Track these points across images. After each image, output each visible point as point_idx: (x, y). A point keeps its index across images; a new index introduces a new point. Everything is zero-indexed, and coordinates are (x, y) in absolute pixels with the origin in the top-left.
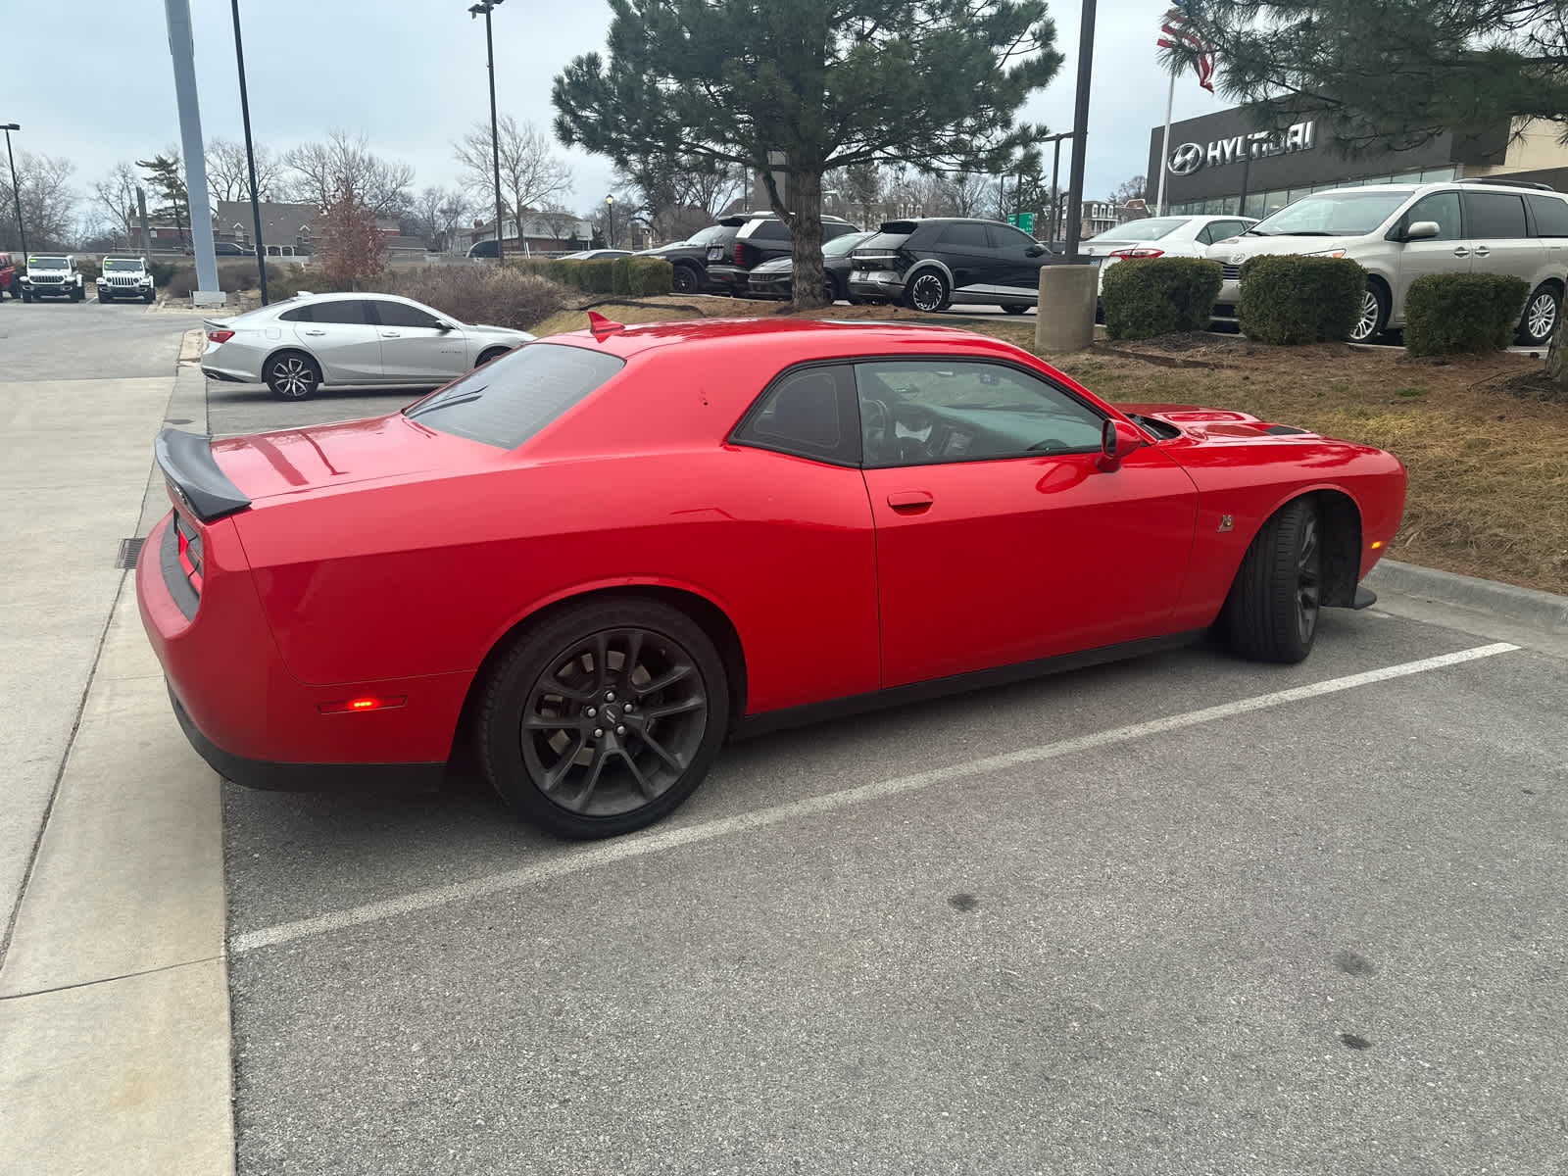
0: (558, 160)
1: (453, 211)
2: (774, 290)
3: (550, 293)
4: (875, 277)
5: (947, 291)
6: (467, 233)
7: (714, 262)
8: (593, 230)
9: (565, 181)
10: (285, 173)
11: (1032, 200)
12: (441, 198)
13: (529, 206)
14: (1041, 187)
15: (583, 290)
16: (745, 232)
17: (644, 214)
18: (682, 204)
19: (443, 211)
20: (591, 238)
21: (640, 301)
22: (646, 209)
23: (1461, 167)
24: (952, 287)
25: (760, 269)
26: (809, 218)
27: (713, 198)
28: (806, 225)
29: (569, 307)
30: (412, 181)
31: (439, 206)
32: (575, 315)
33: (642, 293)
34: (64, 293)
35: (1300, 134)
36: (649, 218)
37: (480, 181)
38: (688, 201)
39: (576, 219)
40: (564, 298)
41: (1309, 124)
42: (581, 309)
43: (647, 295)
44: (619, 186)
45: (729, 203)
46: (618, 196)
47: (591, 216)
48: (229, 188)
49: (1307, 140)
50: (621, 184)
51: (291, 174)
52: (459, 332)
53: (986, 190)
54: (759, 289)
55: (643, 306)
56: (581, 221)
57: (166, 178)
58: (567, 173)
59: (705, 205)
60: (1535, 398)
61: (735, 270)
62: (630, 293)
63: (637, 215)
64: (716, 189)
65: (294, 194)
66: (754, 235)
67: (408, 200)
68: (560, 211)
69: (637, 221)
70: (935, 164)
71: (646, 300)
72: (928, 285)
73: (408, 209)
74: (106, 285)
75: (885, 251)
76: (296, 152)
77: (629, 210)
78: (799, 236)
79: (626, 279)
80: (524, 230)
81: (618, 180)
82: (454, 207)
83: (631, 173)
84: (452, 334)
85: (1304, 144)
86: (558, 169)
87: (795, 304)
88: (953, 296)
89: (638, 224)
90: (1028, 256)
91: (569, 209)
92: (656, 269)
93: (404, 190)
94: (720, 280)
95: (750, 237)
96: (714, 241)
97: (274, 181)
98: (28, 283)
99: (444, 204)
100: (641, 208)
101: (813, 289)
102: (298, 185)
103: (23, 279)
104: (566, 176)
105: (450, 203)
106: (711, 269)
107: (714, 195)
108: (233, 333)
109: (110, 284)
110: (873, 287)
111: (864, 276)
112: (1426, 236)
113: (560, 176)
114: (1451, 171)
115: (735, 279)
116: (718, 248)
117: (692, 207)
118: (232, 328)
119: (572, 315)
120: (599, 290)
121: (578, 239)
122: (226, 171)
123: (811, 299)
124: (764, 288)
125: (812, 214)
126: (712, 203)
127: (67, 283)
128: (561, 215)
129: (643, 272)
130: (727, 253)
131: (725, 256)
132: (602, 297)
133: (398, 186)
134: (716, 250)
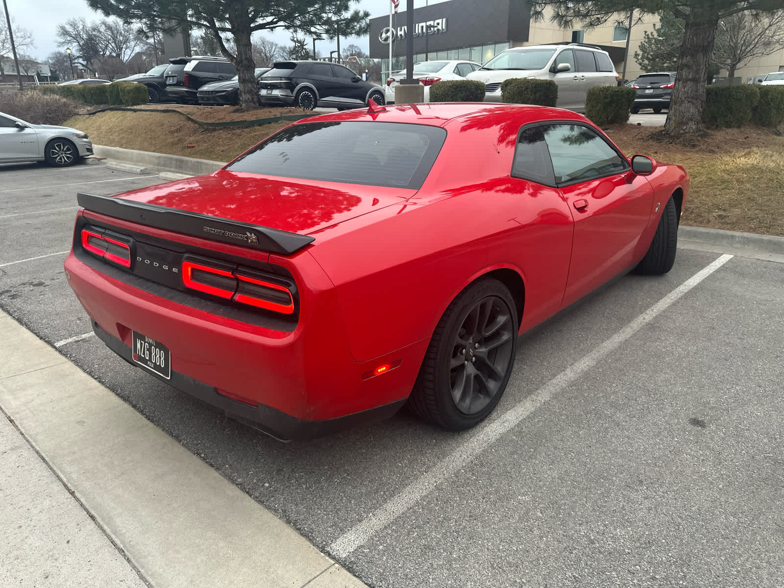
0: (21, 27)
2: (216, 100)
3: (65, 104)
4: (276, 92)
5: (316, 100)
7: (170, 85)
8: (50, 70)
9: (28, 40)
11: (302, 55)
13: (5, 56)
14: (305, 49)
15: (87, 102)
16: (189, 67)
17: (81, 60)
18: (104, 54)
20: (49, 74)
21: (132, 108)
22: (81, 57)
23: (511, 42)
24: (318, 98)
25: (205, 88)
26: (246, 59)
27: (123, 52)
28: (245, 62)
29: (81, 113)
32: (87, 118)
33: (130, 104)
35: (440, 24)
36: (84, 63)
38: (108, 53)
39: (37, 63)
40: (76, 107)
41: (444, 20)
42: (90, 114)
43: (133, 105)
44: (62, 44)
45: (133, 55)
46: (63, 50)
47: (45, 62)
49: (444, 27)
50: (63, 43)
52: (31, 129)
53: (277, 50)
54: (205, 99)
55: (135, 111)
56: (41, 64)
58: (29, 35)
59: (119, 55)
60: (666, 143)
61: (185, 89)
62: (122, 103)
63: (76, 61)
64: (124, 46)
66: (195, 69)
68: (27, 58)
69: (76, 65)
70: (313, 29)
71: (135, 107)
72: (306, 96)
75: (281, 78)
77: (70, 57)
78: (242, 69)
79: (118, 95)
80: (4, 71)
81: (62, 40)
83: (70, 36)
84: (27, 131)
85: (443, 30)
86: (22, 33)
87: (243, 107)
88: (319, 103)
89: (77, 66)
90: (353, 82)
91: (33, 57)
92: (137, 90)
94: (176, 96)
95: (192, 70)
96: (170, 73)
100: (79, 57)
101: (253, 99)
104: (29, 37)
106: (168, 89)
107: (124, 49)
110: (276, 98)
111: (269, 92)
112: (565, 70)
113: (24, 37)
114: (507, 44)
115: (186, 94)
116: (172, 76)
117: (110, 56)
119: (84, 118)
120: (99, 103)
121: (42, 75)
123: (252, 105)
124: (208, 99)
125: (248, 56)
126: (123, 53)
128: (28, 61)
129: (129, 92)
130: (179, 80)
131: (177, 82)
132: (102, 107)
134: (171, 78)
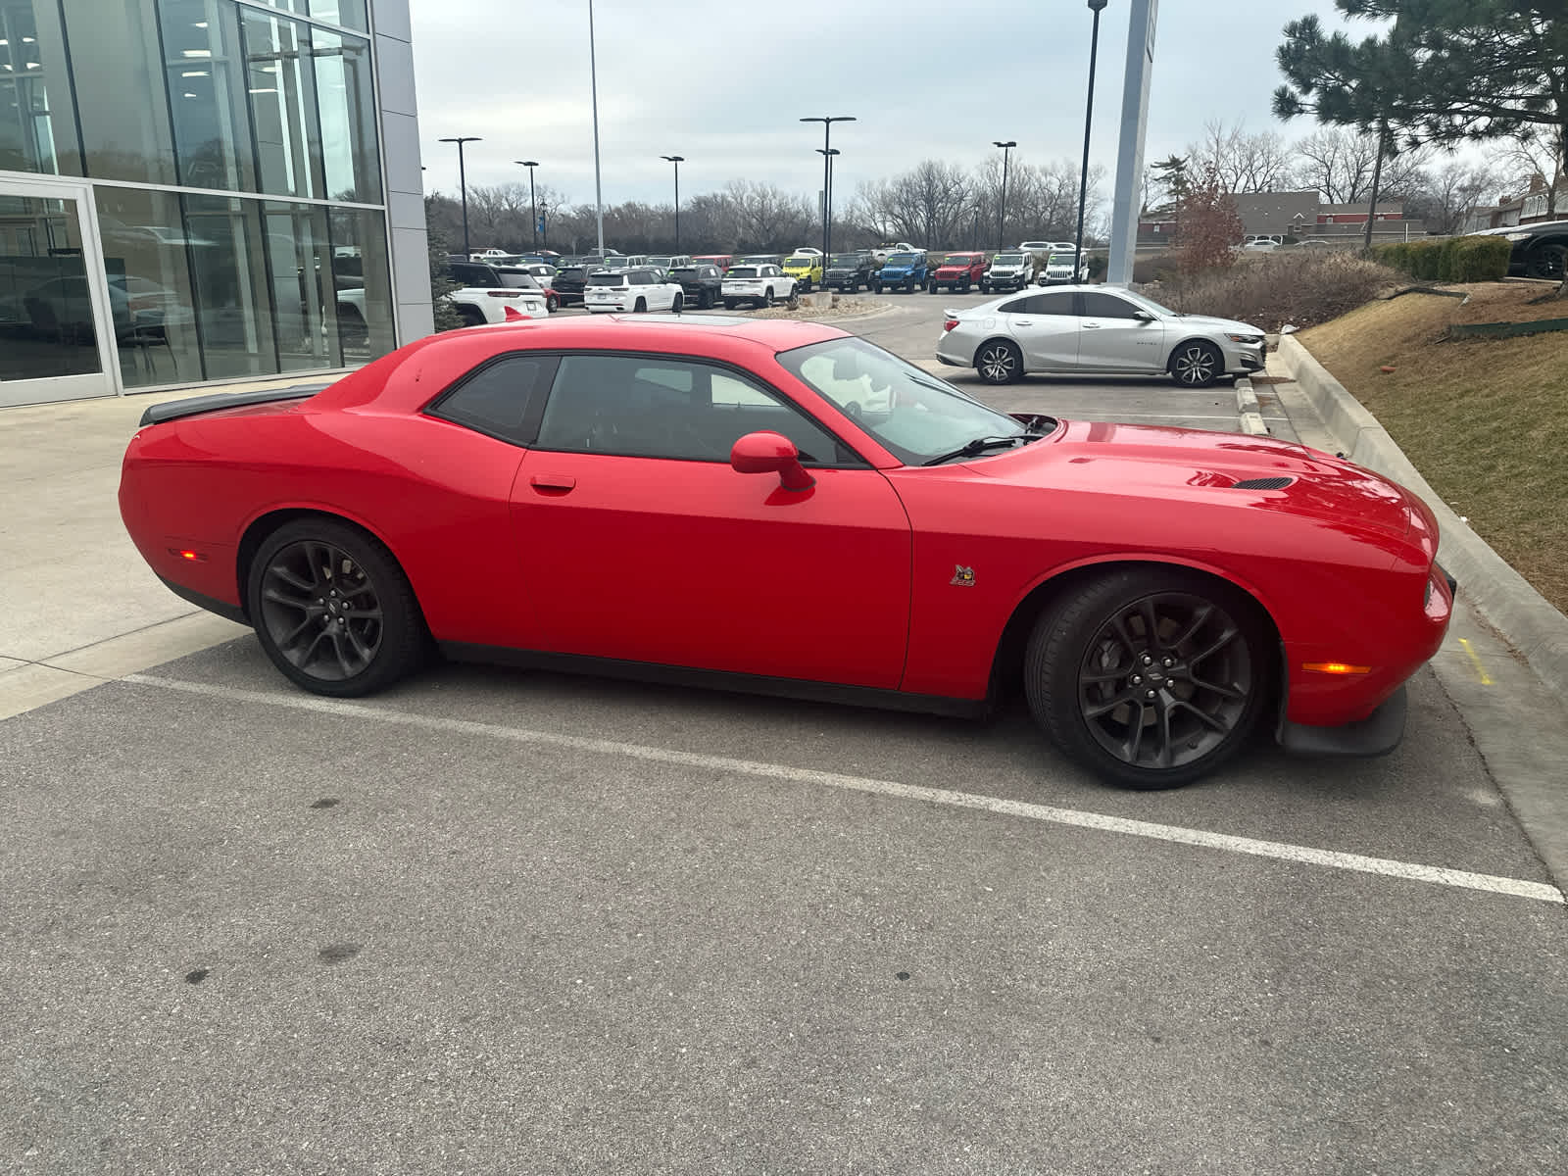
1: (1474, 189)
3: (1370, 281)
6: (1486, 212)
10: (1295, 161)
12: (1463, 174)
19: (1462, 189)
30: (1430, 158)
31: (1458, 184)
34: (1013, 286)
37: (1513, 152)
48: (1237, 180)
51: (1301, 162)
57: (1174, 176)
65: (1299, 182)
67: (1424, 179)
73: (1424, 189)
74: (1045, 278)
76: (1309, 138)
82: (1477, 183)
93: (1422, 168)
97: (1281, 170)
98: (988, 277)
99: (1465, 181)
102: (1305, 173)
103: (986, 274)
105: (1474, 179)
108: (958, 323)
109: (1048, 277)
118: (959, 319)
122: (1237, 164)
127: (1016, 277)
133: (1414, 165)
